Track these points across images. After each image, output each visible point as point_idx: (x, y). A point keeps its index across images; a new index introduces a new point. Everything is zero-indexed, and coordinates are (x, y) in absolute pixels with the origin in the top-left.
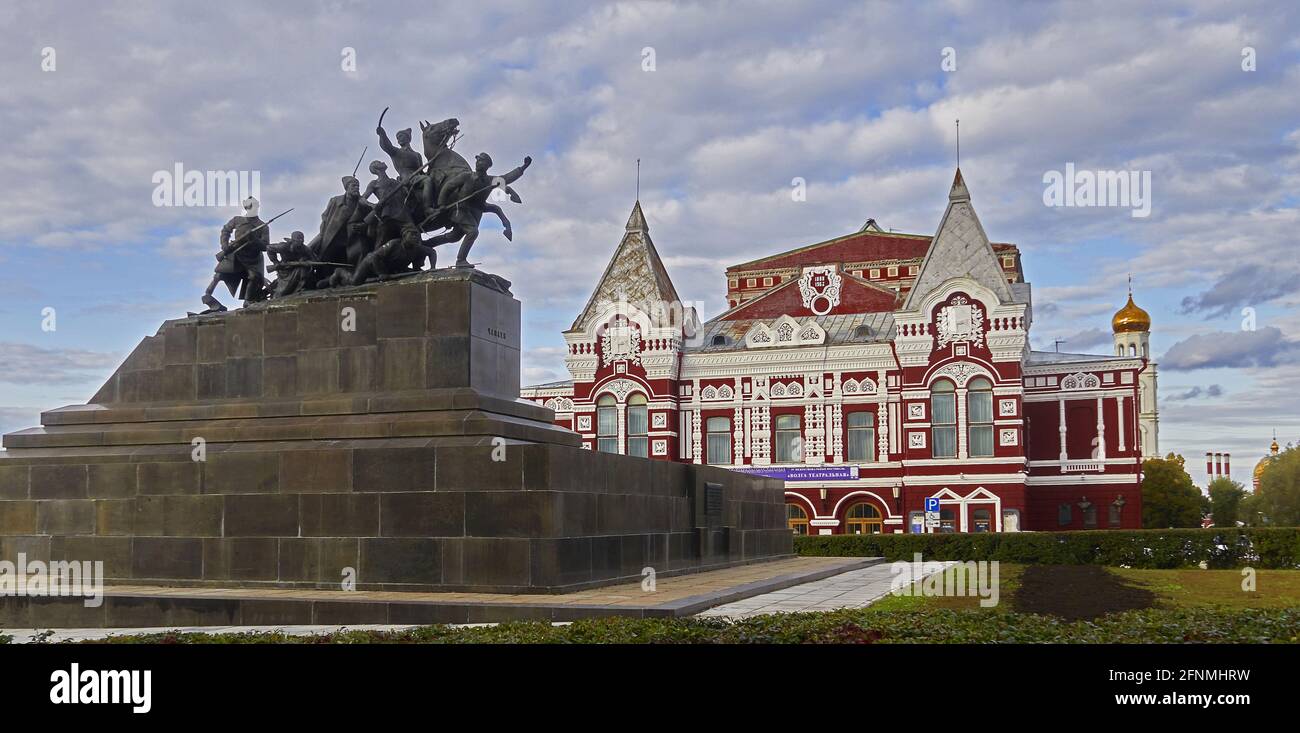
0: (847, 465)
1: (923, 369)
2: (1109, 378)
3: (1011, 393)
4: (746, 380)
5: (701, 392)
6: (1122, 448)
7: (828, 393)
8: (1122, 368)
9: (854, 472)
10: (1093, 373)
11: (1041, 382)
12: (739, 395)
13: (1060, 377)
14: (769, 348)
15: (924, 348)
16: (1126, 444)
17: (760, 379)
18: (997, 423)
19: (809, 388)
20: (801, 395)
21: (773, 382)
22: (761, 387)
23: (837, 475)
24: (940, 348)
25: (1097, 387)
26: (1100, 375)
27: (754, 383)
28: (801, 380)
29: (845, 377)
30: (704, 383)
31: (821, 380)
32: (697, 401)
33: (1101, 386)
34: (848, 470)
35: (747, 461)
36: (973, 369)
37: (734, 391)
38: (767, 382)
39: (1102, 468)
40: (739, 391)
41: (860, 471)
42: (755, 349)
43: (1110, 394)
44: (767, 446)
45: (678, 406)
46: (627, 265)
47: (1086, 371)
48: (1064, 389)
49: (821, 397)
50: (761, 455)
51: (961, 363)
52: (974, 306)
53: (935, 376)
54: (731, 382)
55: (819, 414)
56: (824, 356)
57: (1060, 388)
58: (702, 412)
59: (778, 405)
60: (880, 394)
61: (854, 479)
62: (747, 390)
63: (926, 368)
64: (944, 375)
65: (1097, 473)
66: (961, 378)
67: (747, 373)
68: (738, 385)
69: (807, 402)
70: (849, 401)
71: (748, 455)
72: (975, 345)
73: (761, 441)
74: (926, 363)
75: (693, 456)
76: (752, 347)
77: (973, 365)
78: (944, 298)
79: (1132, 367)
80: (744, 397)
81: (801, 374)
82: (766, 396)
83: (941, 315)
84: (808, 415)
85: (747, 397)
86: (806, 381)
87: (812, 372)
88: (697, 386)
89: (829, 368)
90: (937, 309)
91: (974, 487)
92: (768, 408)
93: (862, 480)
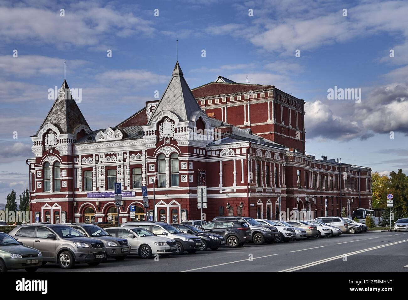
0: (131, 190)
1: (154, 150)
2: (238, 151)
3: (185, 160)
4: (97, 155)
5: (81, 160)
6: (243, 182)
7: (125, 160)
8: (243, 146)
9: (133, 194)
10: (232, 149)
11: (213, 153)
12: (94, 161)
13: (220, 150)
14: (103, 142)
15: (153, 141)
16: (244, 180)
17: (101, 154)
18: (180, 172)
19: (118, 158)
20: (115, 161)
21: (106, 155)
22: (102, 158)
23: (127, 195)
24: (160, 140)
25: (234, 155)
26: (235, 150)
27: (99, 156)
28: (115, 155)
29: (131, 153)
30: (82, 157)
31: (122, 154)
32: (80, 164)
33: (235, 155)
34: (131, 192)
35: (97, 189)
36: (172, 149)
37: (93, 160)
38: (104, 156)
39: (235, 191)
40: (94, 160)
41: (136, 193)
42: (99, 142)
43: (238, 158)
44: (104, 183)
45: (73, 166)
46: (58, 107)
47: (230, 148)
48: (221, 156)
49: (122, 162)
50: (102, 187)
51: (167, 147)
52: (172, 122)
53: (158, 152)
54: (91, 156)
55: (122, 169)
56: (122, 144)
57: (220, 156)
58: (82, 169)
59: (108, 165)
60: (143, 160)
61: (133, 197)
62: (97, 160)
63: (155, 149)
64: (161, 152)
65: (233, 192)
66: (167, 153)
67: (97, 152)
68: (94, 157)
69: (117, 164)
70: (132, 163)
71: (98, 187)
72: (173, 139)
73: (102, 181)
74: (155, 147)
75: (79, 187)
76: (98, 141)
77: (171, 147)
78: (160, 119)
79: (246, 146)
80: (96, 162)
81: (115, 152)
82: (104, 162)
83: (160, 127)
84: (118, 169)
85: (97, 162)
86: (117, 155)
87: (119, 152)
88: (80, 158)
89: (125, 150)
90: (159, 124)
91: (172, 200)
92: (104, 167)
93: (136, 197)
